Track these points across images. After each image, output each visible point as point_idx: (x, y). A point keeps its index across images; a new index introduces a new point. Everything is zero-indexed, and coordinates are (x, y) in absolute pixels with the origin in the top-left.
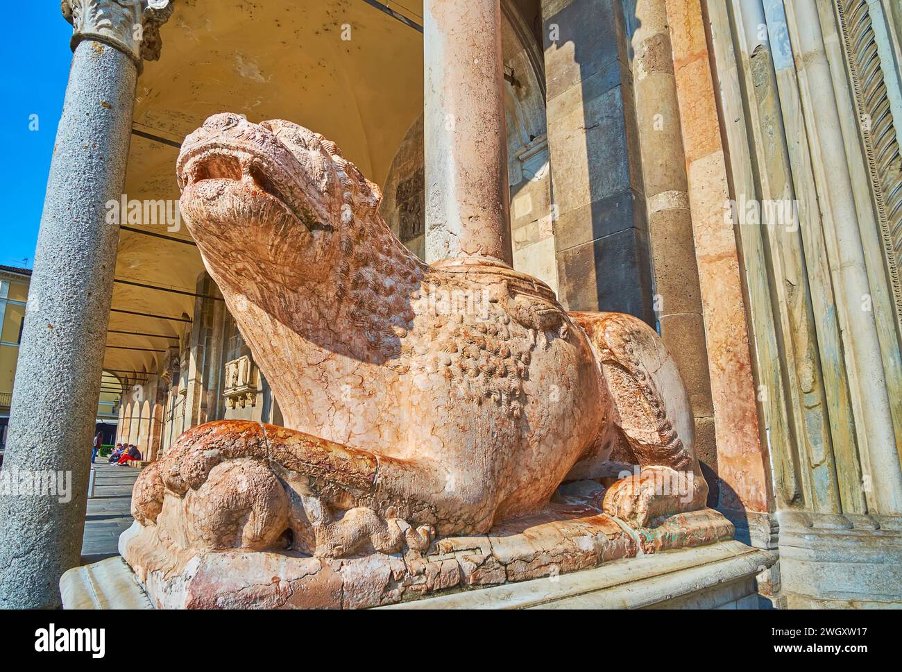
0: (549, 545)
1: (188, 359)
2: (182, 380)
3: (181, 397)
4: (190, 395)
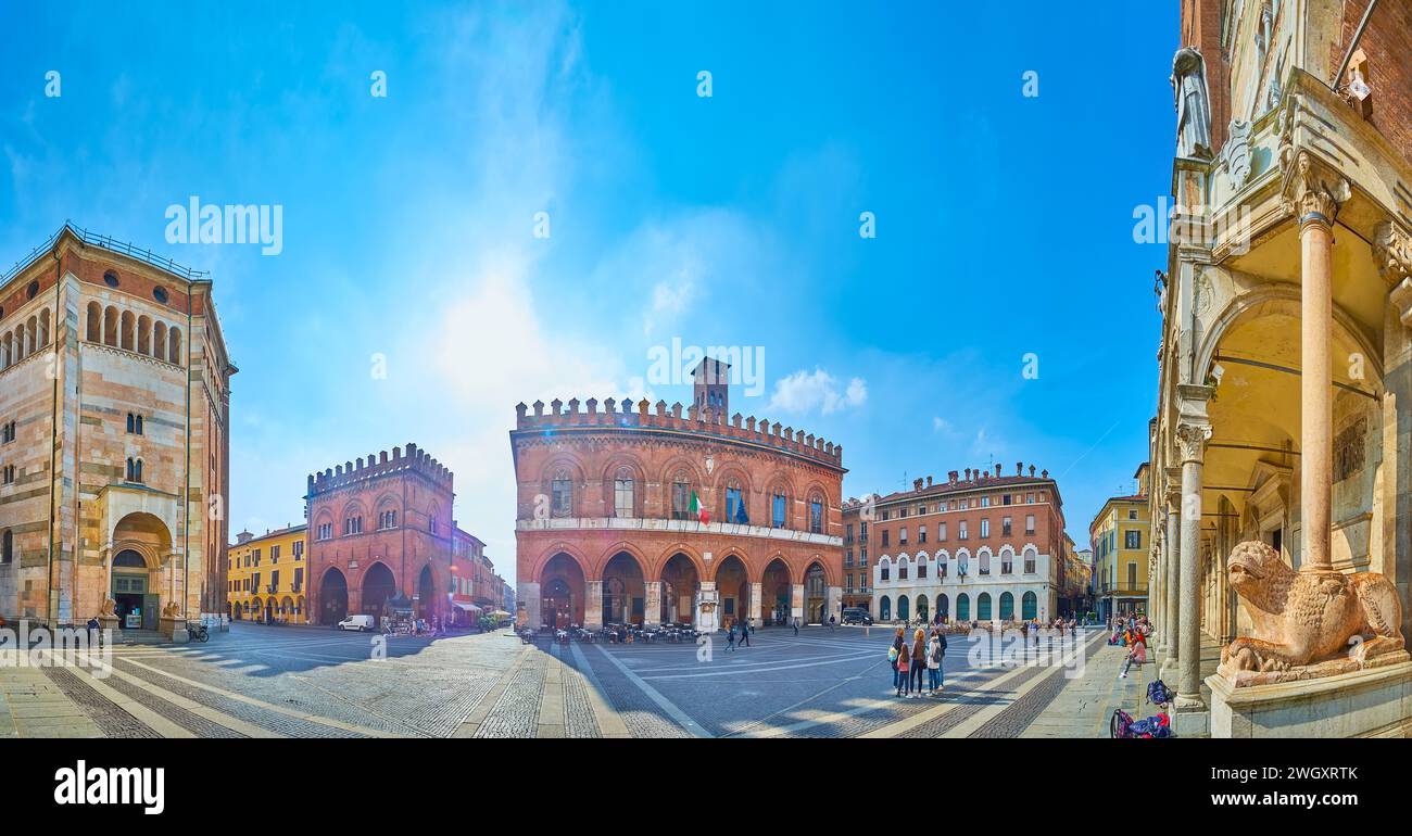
0: (1326, 668)
1: (1216, 555)
2: (1213, 570)
3: (1213, 582)
4: (1219, 581)
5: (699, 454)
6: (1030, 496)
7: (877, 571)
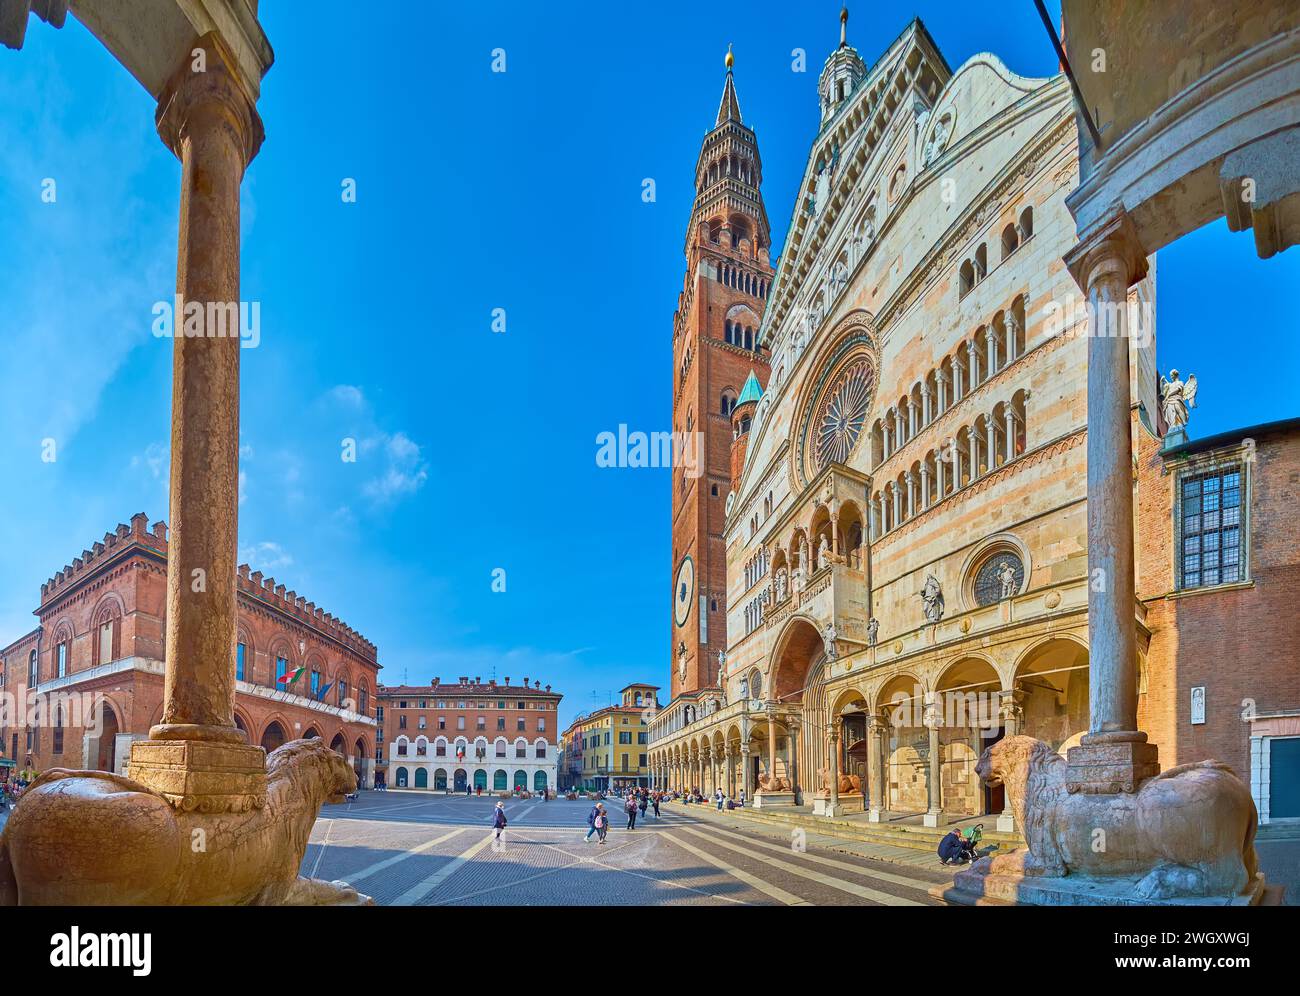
5: (296, 636)
6: (541, 705)
7: (394, 747)
